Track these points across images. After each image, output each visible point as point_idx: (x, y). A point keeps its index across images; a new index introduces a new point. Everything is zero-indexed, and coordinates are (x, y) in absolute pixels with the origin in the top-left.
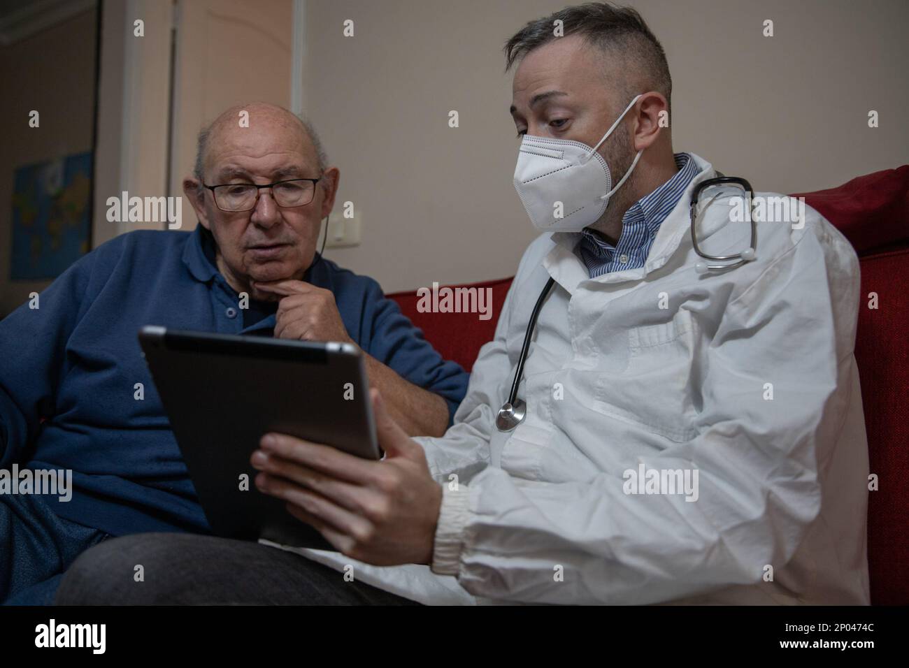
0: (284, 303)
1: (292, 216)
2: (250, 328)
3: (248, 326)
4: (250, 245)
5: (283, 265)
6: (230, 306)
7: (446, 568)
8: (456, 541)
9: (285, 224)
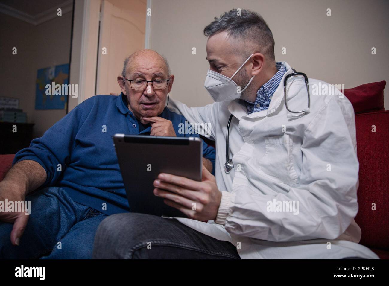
0: (154, 125)
1: (158, 93)
2: (141, 133)
3: (141, 131)
4: (142, 103)
5: (153, 111)
6: (134, 124)
7: (221, 222)
8: (226, 212)
9: (156, 96)
